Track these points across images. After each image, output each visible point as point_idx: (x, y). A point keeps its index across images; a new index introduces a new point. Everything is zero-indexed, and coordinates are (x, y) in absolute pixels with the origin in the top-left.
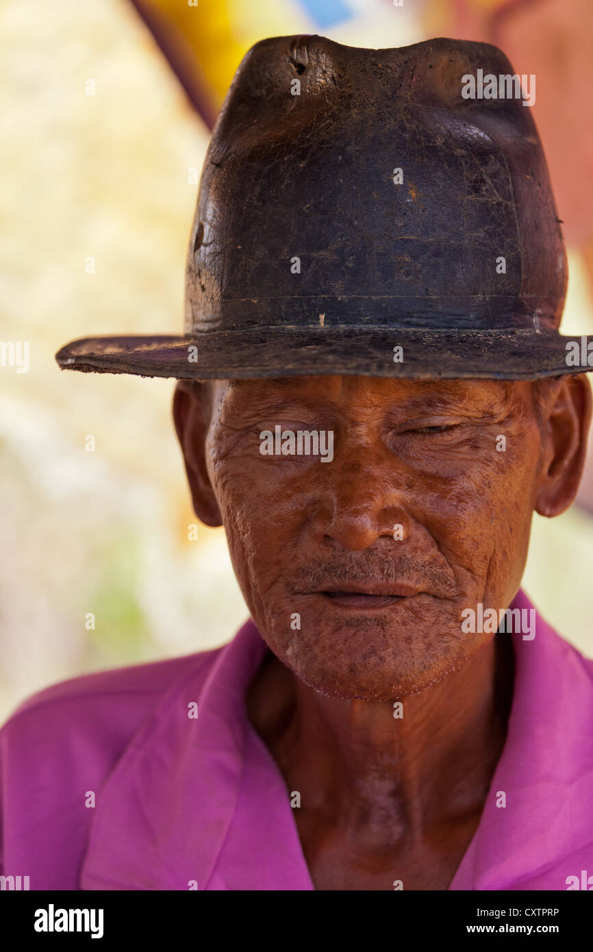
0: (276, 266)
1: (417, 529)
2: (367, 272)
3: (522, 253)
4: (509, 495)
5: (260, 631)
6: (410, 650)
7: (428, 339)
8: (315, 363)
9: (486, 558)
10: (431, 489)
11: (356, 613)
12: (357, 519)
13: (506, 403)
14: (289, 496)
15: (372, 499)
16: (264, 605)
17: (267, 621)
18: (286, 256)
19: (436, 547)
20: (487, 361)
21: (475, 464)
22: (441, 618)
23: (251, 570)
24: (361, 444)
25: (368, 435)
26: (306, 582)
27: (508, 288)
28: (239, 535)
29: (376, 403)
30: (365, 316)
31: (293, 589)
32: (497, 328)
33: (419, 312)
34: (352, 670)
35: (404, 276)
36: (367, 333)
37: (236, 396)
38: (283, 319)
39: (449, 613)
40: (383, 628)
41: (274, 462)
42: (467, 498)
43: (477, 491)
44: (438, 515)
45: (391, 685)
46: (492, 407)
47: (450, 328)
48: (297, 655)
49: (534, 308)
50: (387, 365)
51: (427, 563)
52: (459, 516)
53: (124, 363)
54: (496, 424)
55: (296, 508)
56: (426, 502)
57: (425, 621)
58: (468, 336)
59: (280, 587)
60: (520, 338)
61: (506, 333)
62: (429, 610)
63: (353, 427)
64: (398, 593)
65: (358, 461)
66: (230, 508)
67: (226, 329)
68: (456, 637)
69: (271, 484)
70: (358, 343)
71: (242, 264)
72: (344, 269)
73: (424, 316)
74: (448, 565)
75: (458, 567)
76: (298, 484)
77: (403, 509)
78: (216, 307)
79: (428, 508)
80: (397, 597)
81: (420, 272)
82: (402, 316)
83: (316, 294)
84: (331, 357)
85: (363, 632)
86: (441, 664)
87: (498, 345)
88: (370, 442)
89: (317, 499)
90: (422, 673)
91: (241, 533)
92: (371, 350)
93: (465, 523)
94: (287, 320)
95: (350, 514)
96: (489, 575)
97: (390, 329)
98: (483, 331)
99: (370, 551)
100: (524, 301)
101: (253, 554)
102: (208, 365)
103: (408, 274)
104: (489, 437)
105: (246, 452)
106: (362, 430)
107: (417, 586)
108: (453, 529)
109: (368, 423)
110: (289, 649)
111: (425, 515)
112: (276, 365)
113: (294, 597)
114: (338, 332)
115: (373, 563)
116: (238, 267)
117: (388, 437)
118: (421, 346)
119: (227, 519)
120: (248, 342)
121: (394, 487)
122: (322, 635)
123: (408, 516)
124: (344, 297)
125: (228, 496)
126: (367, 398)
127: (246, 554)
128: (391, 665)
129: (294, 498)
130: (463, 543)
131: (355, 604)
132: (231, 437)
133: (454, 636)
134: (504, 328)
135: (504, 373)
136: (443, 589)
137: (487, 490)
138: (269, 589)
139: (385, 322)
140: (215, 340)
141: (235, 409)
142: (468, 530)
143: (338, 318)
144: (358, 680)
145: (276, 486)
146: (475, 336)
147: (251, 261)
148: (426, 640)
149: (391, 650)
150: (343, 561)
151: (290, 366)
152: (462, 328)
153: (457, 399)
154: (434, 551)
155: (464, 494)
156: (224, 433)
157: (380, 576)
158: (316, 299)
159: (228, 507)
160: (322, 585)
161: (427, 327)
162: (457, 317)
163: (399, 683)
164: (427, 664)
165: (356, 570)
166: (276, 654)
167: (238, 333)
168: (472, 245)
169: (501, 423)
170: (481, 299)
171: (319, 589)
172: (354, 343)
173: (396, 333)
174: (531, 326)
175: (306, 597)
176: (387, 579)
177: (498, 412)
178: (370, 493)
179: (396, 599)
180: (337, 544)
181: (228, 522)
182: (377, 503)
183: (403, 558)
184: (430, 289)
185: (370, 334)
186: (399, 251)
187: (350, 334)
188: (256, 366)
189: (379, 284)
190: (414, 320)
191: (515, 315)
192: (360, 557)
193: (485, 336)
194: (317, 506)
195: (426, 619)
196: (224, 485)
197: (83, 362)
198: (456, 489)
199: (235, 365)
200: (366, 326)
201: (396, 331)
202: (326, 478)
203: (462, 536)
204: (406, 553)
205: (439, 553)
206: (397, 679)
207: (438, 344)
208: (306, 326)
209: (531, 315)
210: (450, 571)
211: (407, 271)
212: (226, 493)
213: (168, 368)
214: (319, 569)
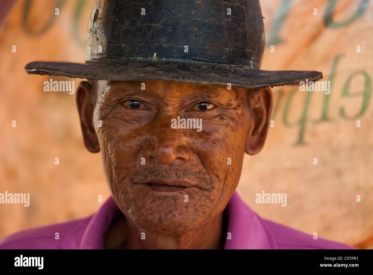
0: (134, 30)
1: (194, 156)
2: (177, 34)
3: (248, 30)
4: (236, 142)
5: (115, 201)
6: (187, 211)
7: (203, 67)
8: (153, 74)
9: (225, 171)
10: (201, 137)
11: (163, 194)
12: (167, 149)
13: (237, 99)
14: (134, 137)
15: (174, 141)
16: (119, 189)
17: (119, 196)
18: (139, 25)
19: (202, 165)
20: (232, 78)
21: (222, 127)
22: (203, 198)
23: (114, 171)
24: (170, 115)
25: (173, 111)
26: (139, 178)
27: (241, 46)
28: (109, 155)
29: (178, 96)
30: (175, 55)
31: (133, 181)
32: (235, 64)
33: (200, 54)
34: (160, 220)
35: (194, 37)
36: (176, 63)
37: (111, 90)
38: (136, 55)
39: (206, 196)
40: (175, 201)
41: (128, 121)
42: (217, 142)
43: (222, 139)
44: (204, 149)
45: (178, 228)
46: (230, 101)
47: (214, 63)
48: (134, 212)
49: (251, 57)
50: (187, 77)
51: (197, 172)
52: (213, 150)
53: (62, 71)
54: (232, 109)
55: (137, 143)
56: (198, 143)
57: (195, 199)
58: (222, 67)
59: (127, 181)
60: (245, 70)
61: (239, 67)
62: (197, 194)
63: (166, 106)
64: (183, 185)
65: (168, 123)
66: (105, 142)
67: (108, 58)
68: (209, 207)
69: (126, 131)
70: (172, 67)
71: (118, 28)
72: (166, 32)
73: (202, 56)
74: (207, 173)
75: (211, 175)
76: (139, 132)
77: (187, 146)
78: (104, 48)
79: (199, 146)
80: (182, 187)
81: (201, 36)
82: (193, 56)
83: (153, 43)
84: (160, 72)
85: (166, 203)
86: (201, 219)
87: (235, 72)
88: (174, 114)
89: (148, 139)
90: (193, 222)
91: (110, 154)
92: (178, 70)
93: (216, 154)
94: (139, 55)
95: (164, 147)
96: (226, 178)
97: (187, 62)
98: (228, 65)
99: (171, 165)
100: (247, 53)
101: (115, 164)
102: (102, 73)
103: (196, 36)
104: (228, 114)
105: (114, 116)
106: (170, 108)
107: (193, 183)
108: (210, 157)
109: (173, 105)
110: (130, 210)
111: (198, 149)
112: (135, 74)
113: (133, 186)
114: (162, 61)
115: (172, 170)
116: (116, 29)
117: (182, 112)
118: (201, 70)
119: (103, 147)
120: (120, 64)
121: (184, 136)
122: (146, 204)
123: (190, 150)
124: (166, 45)
125: (105, 136)
126: (174, 93)
127: (111, 164)
128: (178, 218)
129: (137, 138)
130: (214, 163)
131: (163, 189)
132: (107, 109)
133: (207, 206)
134: (238, 64)
135: (240, 84)
136: (204, 185)
137: (226, 139)
138: (121, 181)
139: (184, 58)
140: (103, 63)
141: (110, 96)
142: (217, 157)
143: (162, 55)
144: (162, 225)
145: (128, 132)
146: (225, 67)
147: (122, 27)
148: (195, 208)
149: (178, 211)
150: (158, 168)
151: (142, 75)
152: (219, 63)
153: (216, 96)
154: (201, 167)
155: (216, 140)
156: (104, 107)
157: (175, 177)
158: (152, 46)
159: (104, 142)
160: (147, 179)
161: (203, 61)
162: (217, 58)
163: (182, 227)
164: (195, 218)
165: (164, 173)
166: (123, 212)
167: (114, 60)
168: (226, 25)
169: (234, 109)
170: (228, 50)
171: (145, 181)
172: (170, 67)
173: (189, 63)
174: (249, 64)
175: (138, 186)
176: (179, 178)
177: (233, 104)
178: (173, 138)
179: (182, 188)
180: (156, 161)
181: (103, 149)
182: (177, 143)
183: (186, 169)
184: (206, 44)
185: (177, 63)
186: (192, 26)
187: (168, 63)
188: (126, 74)
189: (183, 40)
190: (198, 58)
191: (243, 59)
192: (166, 167)
193: (229, 67)
194: (147, 143)
195: (195, 198)
196: (103, 132)
197: (41, 70)
198: (213, 138)
199: (115, 73)
200: (176, 59)
201: (189, 62)
202: (153, 130)
203: (214, 160)
204: (188, 166)
205: (203, 168)
206: (181, 225)
207: (209, 70)
208: (147, 58)
209: (250, 60)
210: (208, 177)
211: (195, 35)
212: (104, 135)
213: (83, 74)
214: (146, 172)
